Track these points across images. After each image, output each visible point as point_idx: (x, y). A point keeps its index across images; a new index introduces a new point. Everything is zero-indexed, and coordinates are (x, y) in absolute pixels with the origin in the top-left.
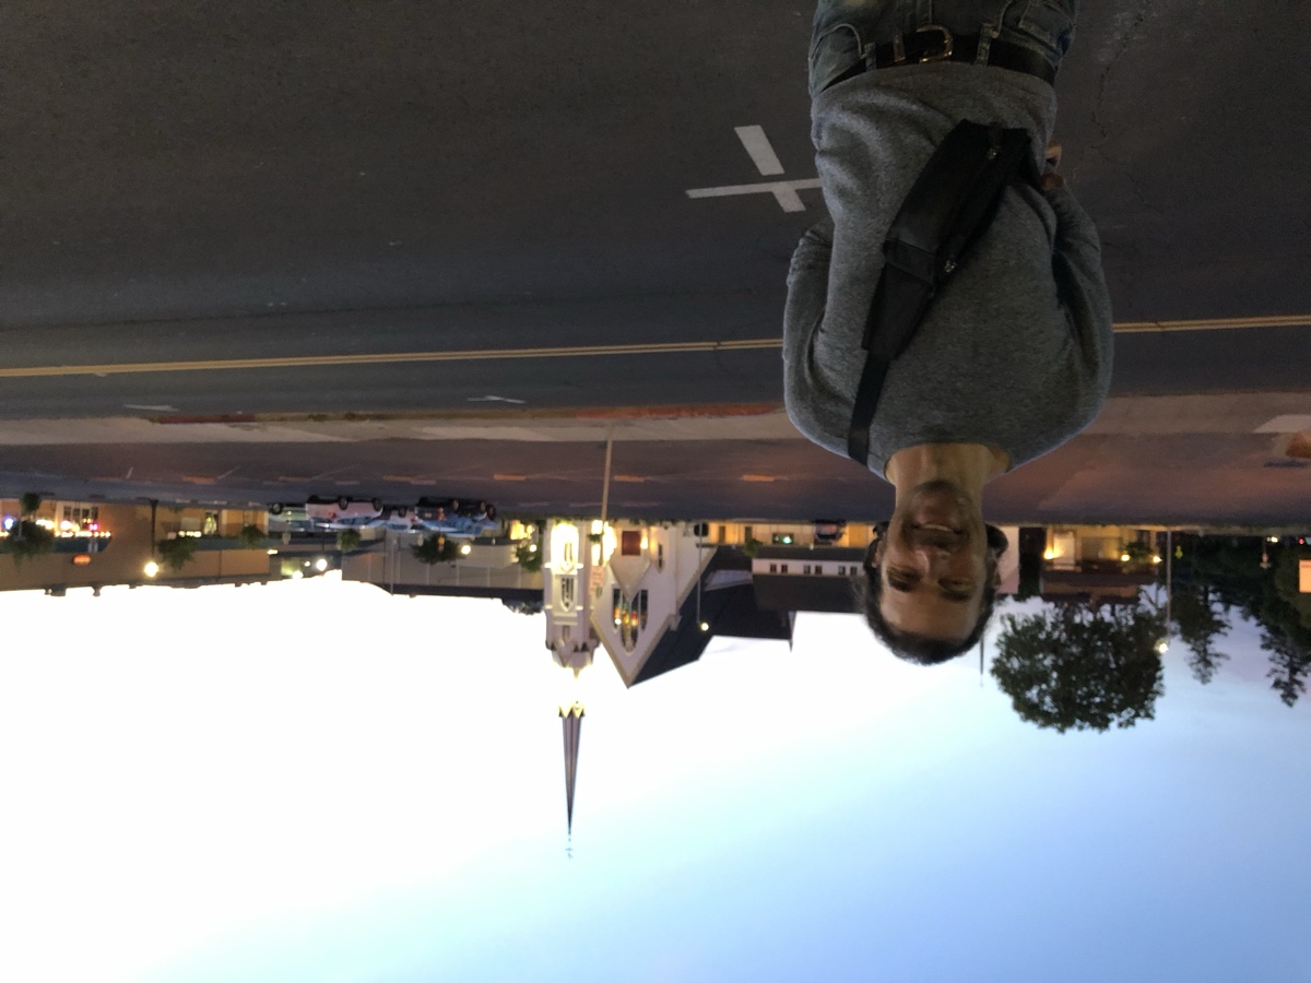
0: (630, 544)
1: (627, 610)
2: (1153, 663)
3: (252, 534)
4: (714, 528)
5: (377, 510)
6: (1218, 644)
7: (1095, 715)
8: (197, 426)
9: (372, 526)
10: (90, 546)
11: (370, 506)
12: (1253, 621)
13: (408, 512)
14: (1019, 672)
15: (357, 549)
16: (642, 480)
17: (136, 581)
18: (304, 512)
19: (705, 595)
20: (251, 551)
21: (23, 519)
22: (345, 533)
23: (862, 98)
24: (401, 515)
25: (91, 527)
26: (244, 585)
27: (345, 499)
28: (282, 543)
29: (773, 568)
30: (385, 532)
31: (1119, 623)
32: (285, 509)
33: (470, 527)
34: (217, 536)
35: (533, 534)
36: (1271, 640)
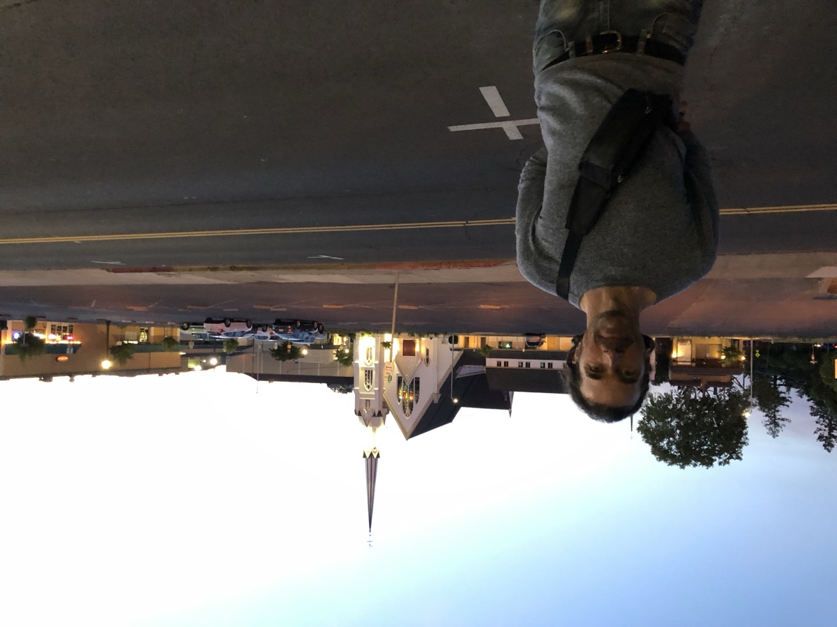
0: (408, 349)
1: (406, 390)
2: (742, 424)
3: (170, 342)
4: (461, 338)
5: (249, 327)
6: (783, 412)
7: (704, 457)
8: (138, 274)
9: (246, 337)
10: (68, 349)
11: (245, 324)
12: (805, 397)
13: (268, 328)
14: (655, 430)
15: (236, 352)
16: (416, 308)
17: (96, 372)
18: (203, 328)
19: (456, 381)
20: (169, 353)
21: (26, 333)
22: (228, 341)
23: (566, 75)
24: (264, 331)
25: (69, 338)
26: (164, 375)
27: (228, 320)
28: (189, 348)
29: (499, 364)
30: (254, 340)
31: (719, 399)
32: (191, 326)
33: (307, 338)
34: (148, 343)
35: (347, 342)
36: (818, 409)
